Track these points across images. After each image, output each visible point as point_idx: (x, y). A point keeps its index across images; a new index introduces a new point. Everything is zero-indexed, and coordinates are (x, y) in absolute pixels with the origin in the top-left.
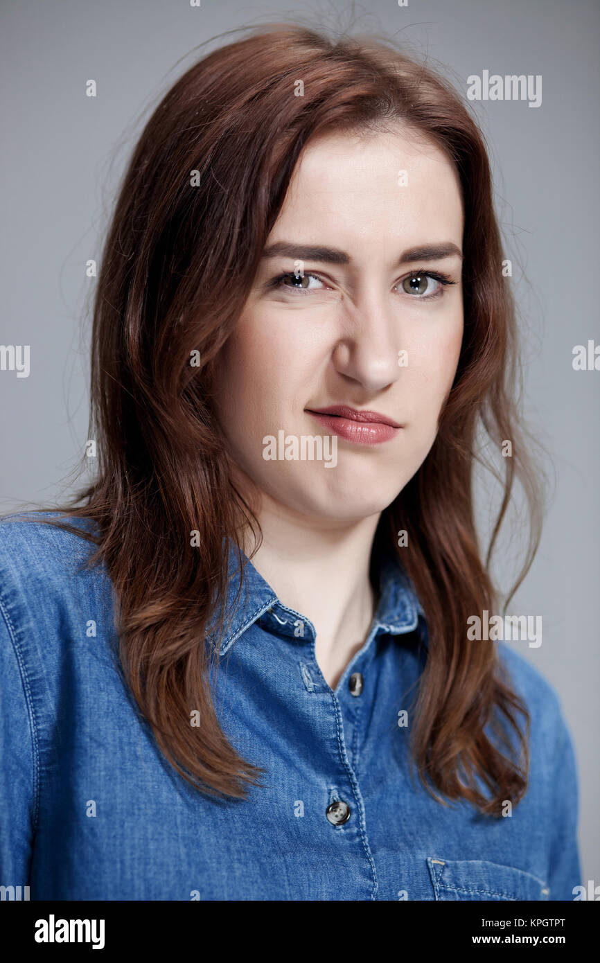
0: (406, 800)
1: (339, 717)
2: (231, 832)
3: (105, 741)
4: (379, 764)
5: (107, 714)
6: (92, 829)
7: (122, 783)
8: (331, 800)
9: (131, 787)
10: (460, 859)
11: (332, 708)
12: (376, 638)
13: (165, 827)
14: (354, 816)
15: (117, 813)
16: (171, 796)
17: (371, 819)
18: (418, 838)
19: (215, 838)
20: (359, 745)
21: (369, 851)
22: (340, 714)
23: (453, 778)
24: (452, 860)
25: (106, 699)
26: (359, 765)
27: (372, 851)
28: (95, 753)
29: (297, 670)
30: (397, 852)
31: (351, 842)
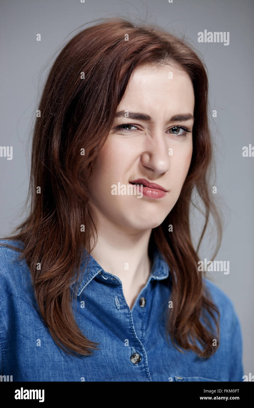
0: (166, 351)
1: (131, 319)
2: (87, 371)
3: (30, 336)
4: (154, 336)
5: (30, 325)
6: (26, 374)
7: (37, 354)
8: (132, 353)
9: (41, 355)
10: (189, 376)
11: (128, 316)
12: (151, 282)
13: (57, 371)
14: (143, 359)
15: (36, 367)
16: (59, 358)
17: (149, 360)
18: (171, 368)
19: (80, 374)
20: (144, 328)
21: (149, 374)
22: (132, 318)
23: (186, 341)
24: (186, 377)
25: (29, 318)
26: (145, 337)
27: (150, 374)
28: (25, 342)
29: (113, 300)
30: (162, 374)
31: (141, 371)
